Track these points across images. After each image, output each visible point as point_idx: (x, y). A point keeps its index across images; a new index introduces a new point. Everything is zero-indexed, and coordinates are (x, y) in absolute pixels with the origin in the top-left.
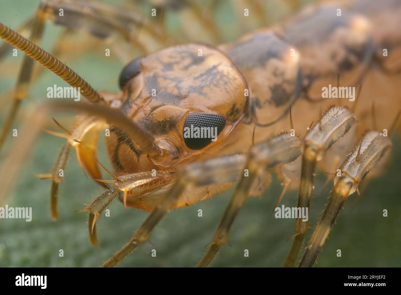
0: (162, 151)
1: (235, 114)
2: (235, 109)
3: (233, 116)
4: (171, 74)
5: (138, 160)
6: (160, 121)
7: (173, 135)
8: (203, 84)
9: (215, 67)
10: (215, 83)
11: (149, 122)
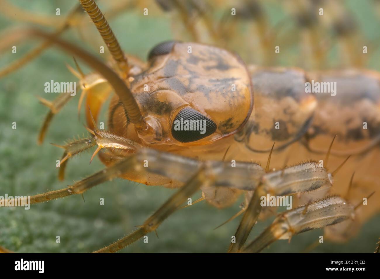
0: (148, 128)
1: (228, 127)
2: (230, 123)
3: (226, 128)
4: (192, 66)
5: (127, 126)
6: (160, 102)
7: (165, 119)
8: (214, 88)
9: (233, 79)
10: (224, 92)
11: (151, 97)
